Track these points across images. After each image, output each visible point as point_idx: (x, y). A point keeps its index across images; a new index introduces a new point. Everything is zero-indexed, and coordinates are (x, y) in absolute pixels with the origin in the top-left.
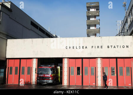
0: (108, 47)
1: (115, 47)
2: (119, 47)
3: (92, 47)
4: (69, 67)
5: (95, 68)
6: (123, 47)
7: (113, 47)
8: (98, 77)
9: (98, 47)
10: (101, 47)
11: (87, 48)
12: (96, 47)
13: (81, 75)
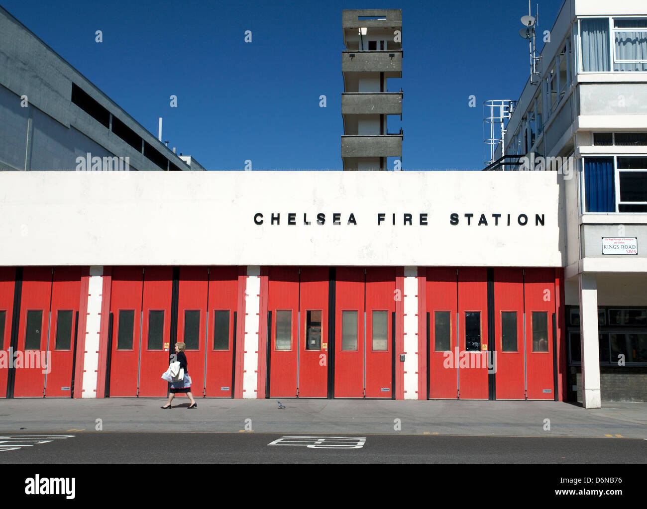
0: (454, 219)
1: (483, 220)
2: (503, 220)
3: (381, 217)
4: (270, 313)
5: (394, 314)
6: (523, 220)
7: (475, 220)
8: (402, 360)
9: (408, 218)
10: (423, 219)
11: (355, 223)
12: (400, 219)
13: (325, 349)
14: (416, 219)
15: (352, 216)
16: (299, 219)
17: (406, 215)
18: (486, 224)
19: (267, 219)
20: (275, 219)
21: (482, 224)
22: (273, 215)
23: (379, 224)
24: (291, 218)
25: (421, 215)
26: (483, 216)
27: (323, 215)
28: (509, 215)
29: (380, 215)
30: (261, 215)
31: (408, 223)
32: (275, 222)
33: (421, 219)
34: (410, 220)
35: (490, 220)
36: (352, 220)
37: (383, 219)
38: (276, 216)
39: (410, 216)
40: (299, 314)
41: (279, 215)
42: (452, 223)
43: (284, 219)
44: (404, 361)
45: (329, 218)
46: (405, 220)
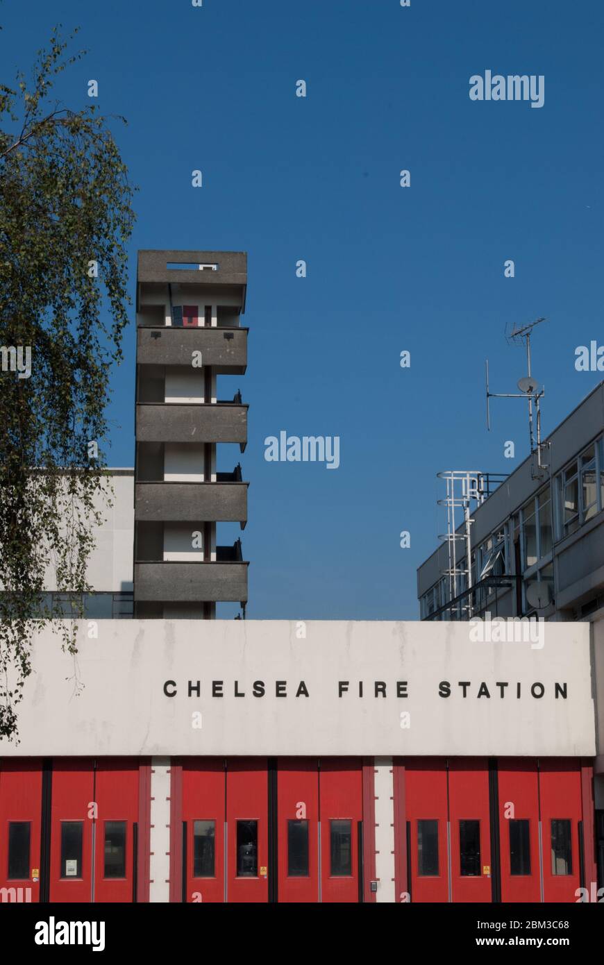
0: (445, 690)
1: (484, 691)
2: (511, 691)
3: (343, 687)
4: (185, 824)
5: (360, 824)
6: (538, 690)
7: (474, 690)
8: (374, 890)
9: (380, 688)
10: (401, 688)
11: (307, 695)
12: (369, 689)
13: (263, 876)
14: (391, 690)
15: (302, 684)
16: (228, 689)
17: (377, 684)
18: (488, 696)
19: (182, 689)
20: (194, 689)
21: (482, 696)
22: (190, 683)
23: (340, 695)
24: (217, 688)
25: (399, 684)
26: (484, 685)
27: (262, 684)
28: (519, 685)
29: (341, 683)
30: (174, 684)
31: (380, 694)
32: (194, 693)
33: (399, 689)
34: (383, 690)
35: (494, 690)
36: (302, 690)
37: (346, 689)
38: (194, 684)
39: (383, 684)
40: (226, 825)
41: (199, 683)
42: (441, 694)
43: (206, 689)
44: (376, 891)
45: (270, 689)
46: (377, 690)
